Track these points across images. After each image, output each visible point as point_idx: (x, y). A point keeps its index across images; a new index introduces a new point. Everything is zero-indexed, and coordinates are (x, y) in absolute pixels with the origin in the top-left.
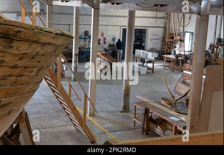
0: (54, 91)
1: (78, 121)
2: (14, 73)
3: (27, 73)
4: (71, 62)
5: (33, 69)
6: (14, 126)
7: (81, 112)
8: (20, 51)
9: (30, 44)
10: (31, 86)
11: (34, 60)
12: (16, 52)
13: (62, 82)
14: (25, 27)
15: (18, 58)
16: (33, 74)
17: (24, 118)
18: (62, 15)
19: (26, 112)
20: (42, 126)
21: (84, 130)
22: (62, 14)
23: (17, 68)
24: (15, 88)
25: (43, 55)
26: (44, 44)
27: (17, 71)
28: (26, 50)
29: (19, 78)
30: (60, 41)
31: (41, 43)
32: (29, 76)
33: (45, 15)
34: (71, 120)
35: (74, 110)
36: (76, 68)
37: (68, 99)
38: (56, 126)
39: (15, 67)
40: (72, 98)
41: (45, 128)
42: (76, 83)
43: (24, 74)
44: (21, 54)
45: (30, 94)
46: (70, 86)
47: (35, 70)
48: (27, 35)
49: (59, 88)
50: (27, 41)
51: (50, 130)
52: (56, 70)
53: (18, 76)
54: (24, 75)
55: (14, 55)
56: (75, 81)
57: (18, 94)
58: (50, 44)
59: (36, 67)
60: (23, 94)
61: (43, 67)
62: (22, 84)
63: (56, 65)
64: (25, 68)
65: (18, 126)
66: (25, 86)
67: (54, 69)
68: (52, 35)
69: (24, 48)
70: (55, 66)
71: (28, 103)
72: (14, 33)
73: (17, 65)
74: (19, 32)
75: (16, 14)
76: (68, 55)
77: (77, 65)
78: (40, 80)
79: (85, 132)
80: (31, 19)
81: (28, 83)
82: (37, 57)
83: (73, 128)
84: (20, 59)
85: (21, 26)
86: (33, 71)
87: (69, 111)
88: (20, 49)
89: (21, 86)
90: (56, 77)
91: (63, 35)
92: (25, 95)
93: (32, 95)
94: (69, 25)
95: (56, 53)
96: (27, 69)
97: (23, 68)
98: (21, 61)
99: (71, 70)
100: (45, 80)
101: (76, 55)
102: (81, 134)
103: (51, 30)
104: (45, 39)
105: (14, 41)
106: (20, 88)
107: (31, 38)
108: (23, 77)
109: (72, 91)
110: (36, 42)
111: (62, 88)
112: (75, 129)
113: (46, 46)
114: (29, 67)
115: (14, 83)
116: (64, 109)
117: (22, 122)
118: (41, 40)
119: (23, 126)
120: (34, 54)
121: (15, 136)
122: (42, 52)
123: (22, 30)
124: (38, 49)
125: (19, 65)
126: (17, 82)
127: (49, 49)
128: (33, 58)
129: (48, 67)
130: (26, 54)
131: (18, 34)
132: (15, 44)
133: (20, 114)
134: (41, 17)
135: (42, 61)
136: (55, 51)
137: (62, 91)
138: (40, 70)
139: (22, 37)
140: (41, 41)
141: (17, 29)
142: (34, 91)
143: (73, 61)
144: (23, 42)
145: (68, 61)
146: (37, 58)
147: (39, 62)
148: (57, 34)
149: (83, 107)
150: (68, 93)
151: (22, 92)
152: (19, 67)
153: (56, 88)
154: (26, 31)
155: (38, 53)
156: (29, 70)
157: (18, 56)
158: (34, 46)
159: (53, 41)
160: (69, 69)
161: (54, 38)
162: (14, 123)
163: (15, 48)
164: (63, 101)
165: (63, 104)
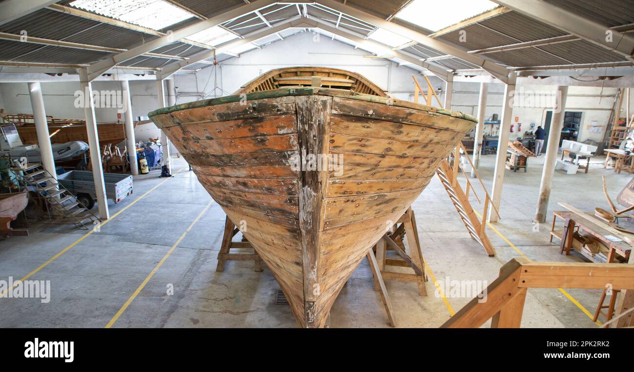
0: (447, 189)
1: (475, 227)
2: (402, 164)
3: (417, 165)
4: (471, 153)
5: (424, 160)
6: (399, 225)
7: (480, 217)
8: (410, 137)
9: (423, 130)
10: (420, 180)
11: (426, 149)
12: (405, 139)
13: (458, 178)
14: (418, 108)
15: (408, 145)
16: (423, 166)
17: (409, 216)
18: (465, 94)
19: (413, 211)
20: (430, 229)
21: (482, 240)
22: (465, 92)
23: (405, 157)
24: (401, 181)
25: (438, 143)
26: (440, 130)
27: (405, 162)
28: (418, 136)
29: (406, 169)
30: (460, 126)
31: (436, 129)
32: (418, 168)
33: (443, 95)
34: (467, 225)
35: (471, 213)
36: (477, 161)
37: (465, 202)
38: (447, 231)
39: (403, 157)
40: (470, 199)
41: (434, 232)
42: (477, 180)
43: (412, 165)
44: (410, 141)
45: (420, 189)
46: (469, 183)
47: (427, 161)
48: (420, 118)
49: (454, 185)
50: (419, 125)
51: (439, 235)
52: (452, 163)
53: (406, 168)
54: (413, 167)
55: (403, 142)
56: (475, 177)
57: (405, 189)
58: (447, 129)
59: (427, 158)
60: (411, 189)
61: (436, 159)
62: (410, 178)
63: (452, 156)
64: (415, 158)
65: (402, 225)
66: (413, 180)
67: (450, 161)
68: (451, 118)
69: (415, 134)
70: (450, 158)
71: (415, 201)
72: (405, 116)
73: (405, 154)
74: (411, 114)
75: (408, 94)
76: (469, 145)
77: (479, 158)
78: (431, 174)
79: (483, 243)
80: (425, 99)
81: (417, 177)
82: (429, 146)
83: (468, 236)
84: (409, 147)
85: (412, 107)
86: (423, 162)
87: (465, 214)
88: (410, 135)
89: (409, 180)
90: (451, 170)
91: (464, 118)
92: (412, 191)
93: (421, 191)
94: (473, 107)
95: (453, 141)
96: (417, 160)
97: (412, 159)
98: (411, 149)
99: (472, 164)
100: (438, 174)
101: (479, 145)
102: (477, 244)
103: (450, 112)
104: (441, 123)
105: (403, 125)
106: (407, 182)
107: (424, 122)
108: (412, 169)
109: (471, 189)
110: (430, 127)
111: (457, 185)
112: (470, 237)
113: (442, 131)
114: (420, 157)
115: (401, 175)
116: (459, 211)
117: (407, 222)
118: (436, 125)
119: (408, 227)
120: (426, 142)
121: (399, 236)
122: (436, 140)
123: (414, 111)
124: (431, 135)
125: (408, 155)
126: (404, 174)
127: (445, 136)
128: (425, 147)
129: (442, 159)
130: (417, 141)
131: (409, 117)
132: (405, 129)
133: (406, 212)
134: (438, 96)
135: (435, 150)
136: (453, 138)
137: (457, 187)
138: (432, 162)
139: (414, 120)
140: (436, 126)
141: (408, 111)
142: (424, 186)
143: (474, 153)
144: (414, 127)
145: (467, 152)
146: (430, 148)
147: (432, 152)
148: (456, 117)
149: (483, 211)
150: (465, 192)
151: (409, 187)
152: (407, 157)
153: (450, 184)
154: (420, 114)
155: (431, 141)
156: (419, 160)
157: (407, 144)
158: (427, 131)
159: (451, 126)
160: (468, 162)
161: (452, 122)
162: (398, 222)
163: (405, 133)
164: (458, 201)
165: (458, 205)
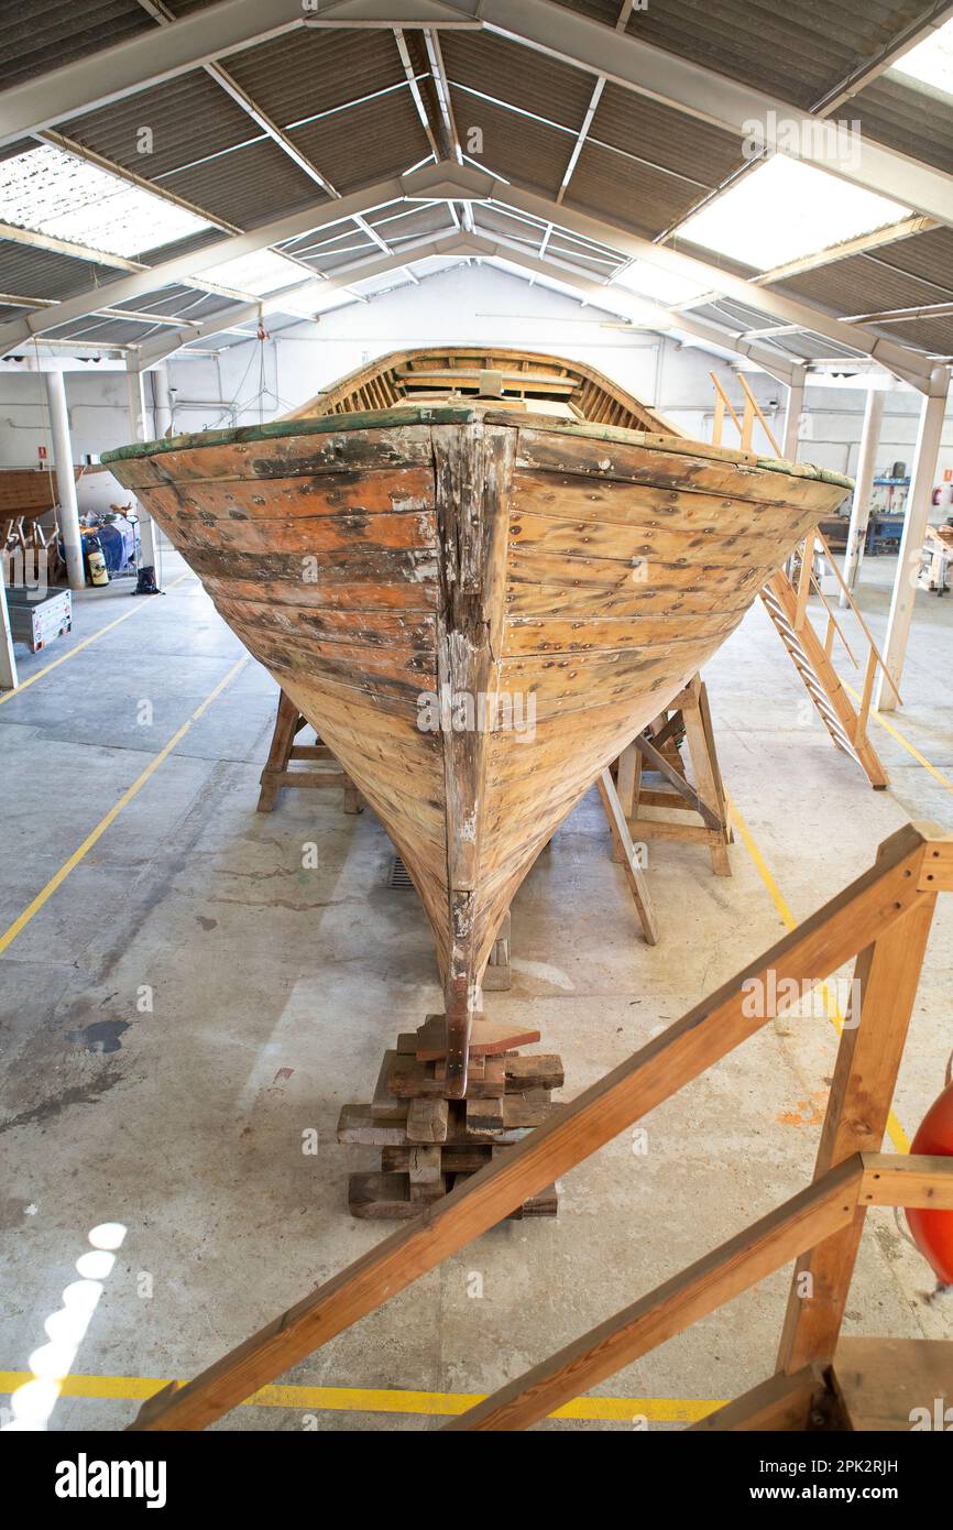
0: (783, 633)
1: (845, 721)
2: (676, 583)
3: (711, 584)
4: (841, 551)
5: (727, 574)
6: (671, 714)
7: (856, 699)
8: (695, 522)
9: (724, 505)
10: (718, 618)
11: (732, 549)
12: (684, 525)
13: (809, 609)
14: (713, 455)
15: (691, 541)
16: (726, 586)
17: (695, 696)
18: (831, 416)
19: (703, 685)
20: (742, 724)
21: (859, 751)
22: (831, 412)
23: (684, 567)
24: (674, 621)
25: (760, 535)
26: (765, 505)
27: (683, 577)
28: (713, 519)
29: (686, 594)
30: (812, 497)
31: (755, 503)
32: (714, 591)
33: (780, 416)
34: (825, 717)
35: (836, 689)
36: (855, 570)
37: (823, 663)
38: (780, 729)
39: (678, 565)
40: (835, 657)
41: (750, 730)
42: (851, 613)
43: (701, 584)
44: (696, 531)
45: (715, 639)
46: (833, 622)
47: (733, 575)
48: (718, 480)
49: (799, 626)
50: (717, 495)
51: (763, 737)
52: (798, 570)
53: (687, 590)
54: (701, 589)
55: (679, 533)
56: (849, 607)
57: (681, 638)
58: (781, 504)
59: (735, 568)
60: (696, 638)
61: (755, 570)
62: (694, 612)
63: (797, 558)
64: (706, 569)
65: (679, 715)
66: (701, 618)
67: (792, 568)
68: (790, 479)
69: (706, 514)
70: (793, 561)
71: (713, 658)
72: (684, 474)
73: (684, 560)
74: (697, 469)
75: (703, 413)
76: (836, 534)
77: (860, 564)
78: (744, 604)
79: (861, 758)
80: (737, 424)
81: (711, 611)
82: (740, 541)
83: (828, 740)
84: (694, 544)
85: (703, 454)
86: (726, 579)
87: (821, 691)
88: (695, 516)
89: (692, 617)
90: (793, 590)
91: (820, 479)
92: (699, 643)
93: (721, 642)
94: (849, 445)
95: (795, 530)
96: (711, 572)
97: (700, 571)
98: (697, 548)
99: (840, 578)
100: (764, 599)
101: (860, 533)
102: (847, 761)
103: (788, 465)
104: (765, 490)
105: (680, 494)
106: (689, 622)
107: (728, 488)
108: (699, 593)
109: (836, 636)
110: (743, 499)
111: (806, 625)
112: (834, 743)
113: (770, 510)
114: (718, 567)
115: (674, 608)
116: (808, 684)
117: (689, 708)
118: (755, 494)
119: (691, 719)
120: (733, 531)
121: (670, 740)
122: (754, 528)
123: (704, 463)
124: (745, 517)
125: (690, 561)
126: (681, 605)
127: (776, 519)
128: (730, 543)
129: (771, 569)
130: (711, 531)
131: (692, 477)
132: (684, 503)
133: (687, 687)
134: (769, 420)
135: (753, 552)
136: (796, 524)
137: (807, 631)
138: (746, 577)
139: (704, 484)
140: (756, 496)
141: (690, 462)
142: (727, 631)
143: (849, 551)
144: (705, 499)
145: (830, 548)
146: (741, 545)
147: (745, 555)
148: (802, 477)
149: (862, 684)
150: (823, 642)
151: (693, 635)
152: (689, 566)
153: (791, 626)
154: (718, 469)
155: (743, 531)
156: (716, 574)
157: (689, 537)
158: (735, 508)
159: (790, 498)
160: (833, 571)
161: (794, 487)
162: (670, 707)
163: (684, 513)
164: (807, 662)
165: (806, 670)
